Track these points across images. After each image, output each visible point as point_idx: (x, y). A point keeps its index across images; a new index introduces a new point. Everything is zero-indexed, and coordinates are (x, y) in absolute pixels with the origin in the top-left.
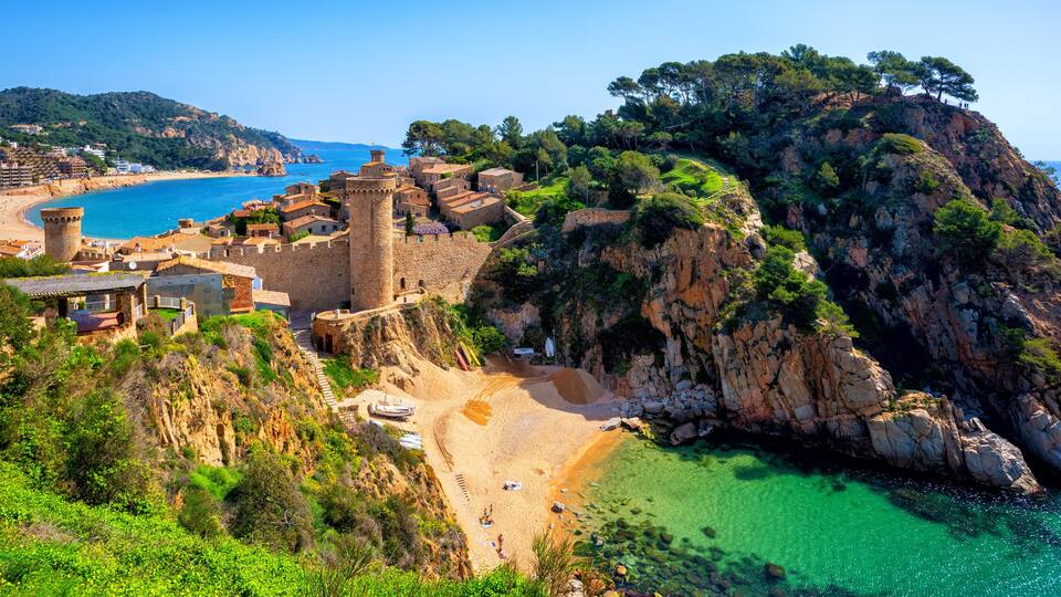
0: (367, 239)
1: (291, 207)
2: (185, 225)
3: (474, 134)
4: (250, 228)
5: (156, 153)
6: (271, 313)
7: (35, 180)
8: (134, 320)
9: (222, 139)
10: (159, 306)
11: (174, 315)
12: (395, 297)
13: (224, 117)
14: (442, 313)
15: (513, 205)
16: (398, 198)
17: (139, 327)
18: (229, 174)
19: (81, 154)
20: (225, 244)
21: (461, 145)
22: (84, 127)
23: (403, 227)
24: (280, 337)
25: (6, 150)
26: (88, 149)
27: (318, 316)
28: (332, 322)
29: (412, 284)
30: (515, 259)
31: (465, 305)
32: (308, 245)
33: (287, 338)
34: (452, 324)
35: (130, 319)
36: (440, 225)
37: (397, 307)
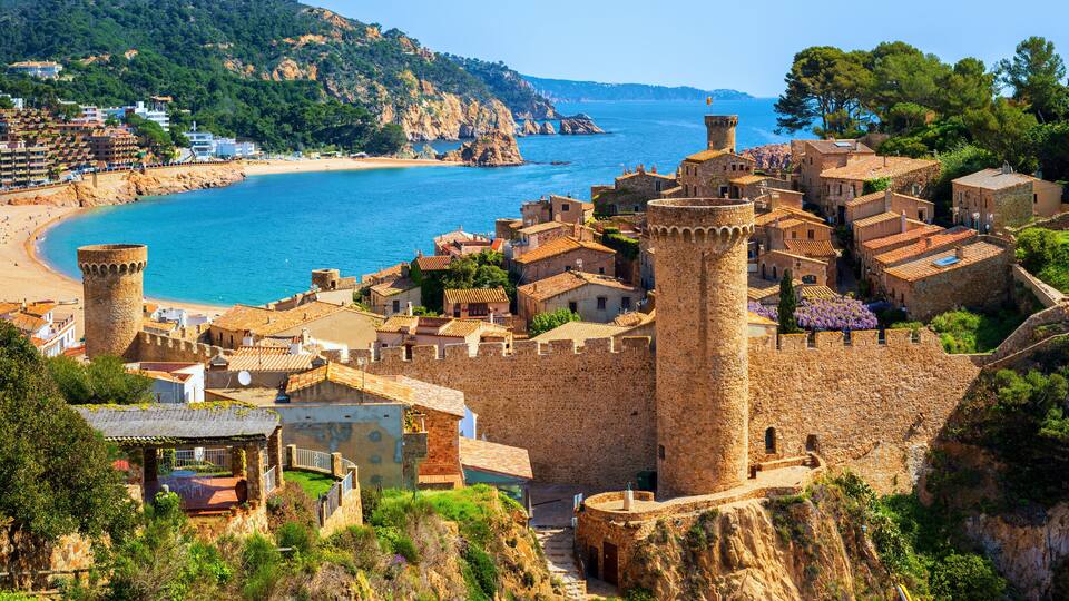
0: (692, 337)
1: (534, 252)
2: (323, 281)
3: (945, 82)
4: (452, 297)
5: (262, 115)
6: (496, 492)
7: (53, 175)
8: (264, 495)
9: (391, 82)
10: (295, 465)
11: (322, 487)
12: (754, 471)
13: (394, 34)
14: (857, 515)
15: (1035, 263)
16: (762, 241)
17: (272, 509)
18: (403, 161)
19: (128, 119)
20: (402, 332)
21: (914, 108)
22: (133, 63)
23: (774, 310)
24: (513, 544)
25: (8, 114)
26: (140, 109)
27: (589, 502)
28: (617, 517)
29: (791, 444)
30: (1035, 396)
31: (913, 500)
32: (566, 344)
33: (528, 546)
34: (880, 540)
35: (257, 494)
36: (858, 307)
37: (757, 494)
